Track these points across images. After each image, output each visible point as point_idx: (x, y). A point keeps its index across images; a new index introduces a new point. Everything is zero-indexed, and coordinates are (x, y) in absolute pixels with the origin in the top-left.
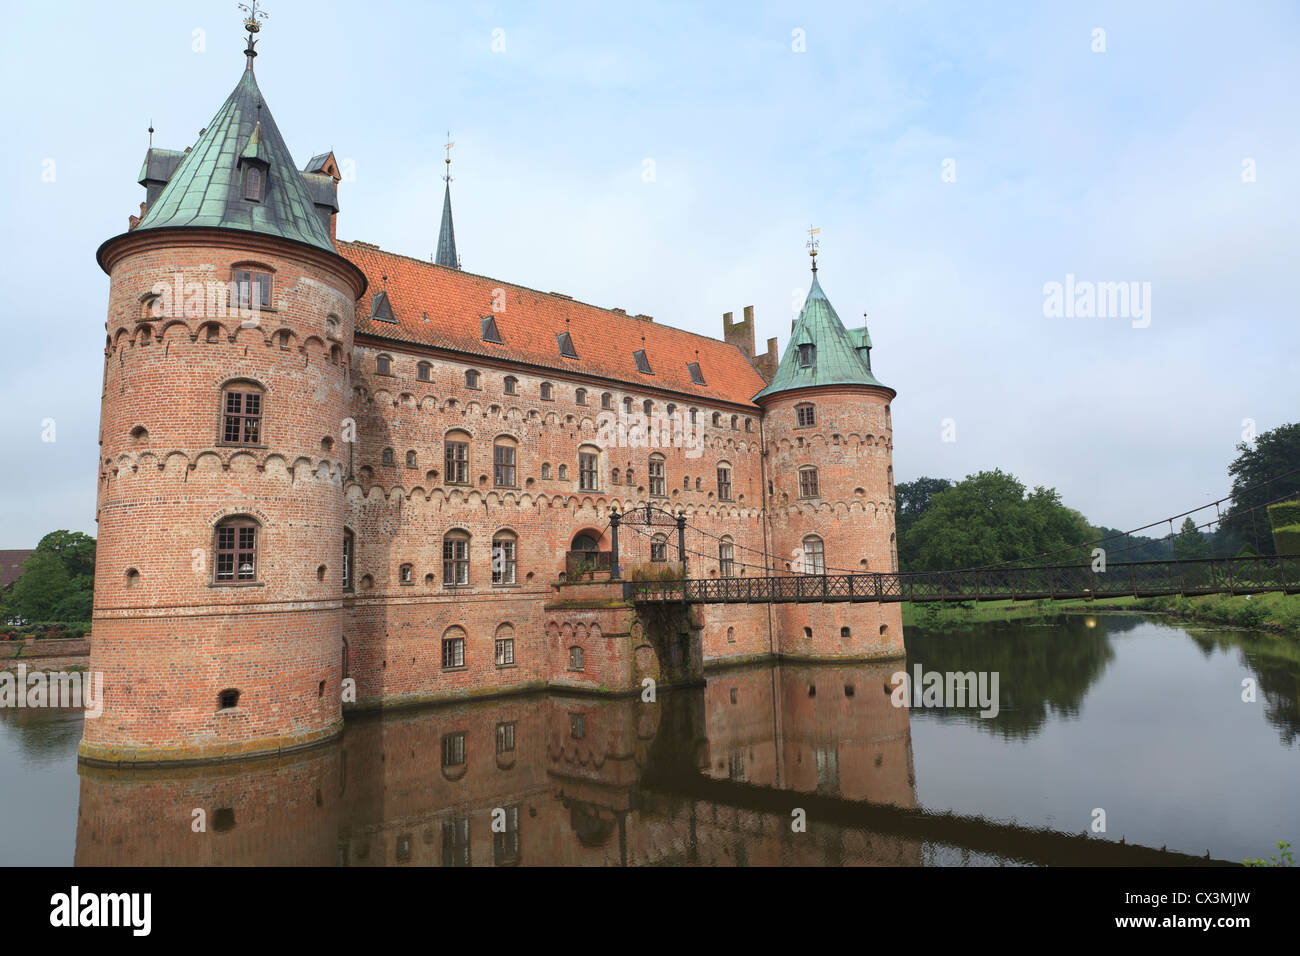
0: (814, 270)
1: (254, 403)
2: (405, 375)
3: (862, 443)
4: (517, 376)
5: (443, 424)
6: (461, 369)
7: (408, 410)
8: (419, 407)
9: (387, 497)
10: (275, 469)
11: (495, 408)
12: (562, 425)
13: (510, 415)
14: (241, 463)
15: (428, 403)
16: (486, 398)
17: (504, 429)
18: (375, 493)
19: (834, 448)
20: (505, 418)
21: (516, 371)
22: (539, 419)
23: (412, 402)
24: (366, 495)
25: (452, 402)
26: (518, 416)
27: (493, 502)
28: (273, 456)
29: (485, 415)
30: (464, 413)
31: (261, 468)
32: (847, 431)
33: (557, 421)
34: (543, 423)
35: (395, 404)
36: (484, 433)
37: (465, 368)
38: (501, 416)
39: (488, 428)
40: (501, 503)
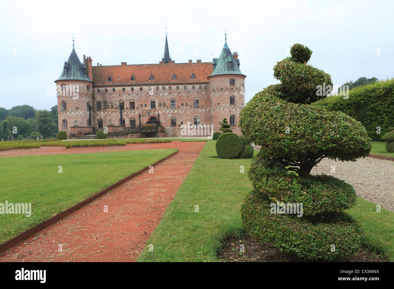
1: (65, 103)
2: (110, 91)
5: (118, 99)
6: (121, 88)
7: (111, 98)
8: (113, 97)
9: (108, 113)
10: (68, 113)
11: (129, 94)
12: (145, 96)
13: (132, 95)
14: (64, 113)
15: (115, 96)
16: (127, 93)
17: (131, 98)
18: (106, 113)
20: (131, 96)
21: (133, 86)
22: (139, 95)
23: (112, 96)
24: (104, 113)
25: (120, 95)
26: (134, 95)
27: (129, 113)
28: (68, 111)
29: (127, 96)
30: (122, 96)
31: (66, 113)
32: (216, 88)
33: (144, 95)
34: (140, 96)
35: (108, 97)
36: (127, 100)
37: (122, 88)
38: (130, 96)
39: (127, 98)
40: (131, 113)
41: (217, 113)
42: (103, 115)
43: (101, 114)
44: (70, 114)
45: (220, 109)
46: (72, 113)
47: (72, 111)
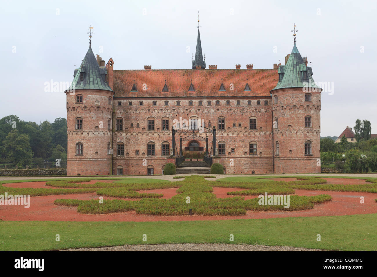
0: (295, 41)
1: (81, 121)
2: (136, 105)
3: (291, 109)
4: (168, 100)
5: (146, 116)
6: (151, 101)
7: (137, 114)
8: (139, 112)
9: (132, 135)
10: (85, 134)
11: (161, 110)
12: (184, 112)
13: (166, 111)
14: (79, 133)
15: (142, 111)
16: (159, 108)
17: (164, 115)
18: (129, 134)
19: (282, 111)
20: (165, 112)
21: (168, 99)
22: (176, 111)
23: (138, 112)
24: (127, 135)
25: (149, 110)
26: (169, 111)
27: (161, 135)
28: (84, 131)
29: (158, 112)
30: (152, 112)
31: (82, 134)
32: (286, 105)
33: (182, 111)
34: (177, 112)
35: (133, 113)
36: (158, 117)
37: (152, 101)
38: (163, 112)
39: (159, 115)
40: (164, 135)
41: (286, 137)
42: (124, 137)
43: (123, 135)
44: (87, 135)
45: (291, 132)
46: (91, 134)
47: (90, 131)
